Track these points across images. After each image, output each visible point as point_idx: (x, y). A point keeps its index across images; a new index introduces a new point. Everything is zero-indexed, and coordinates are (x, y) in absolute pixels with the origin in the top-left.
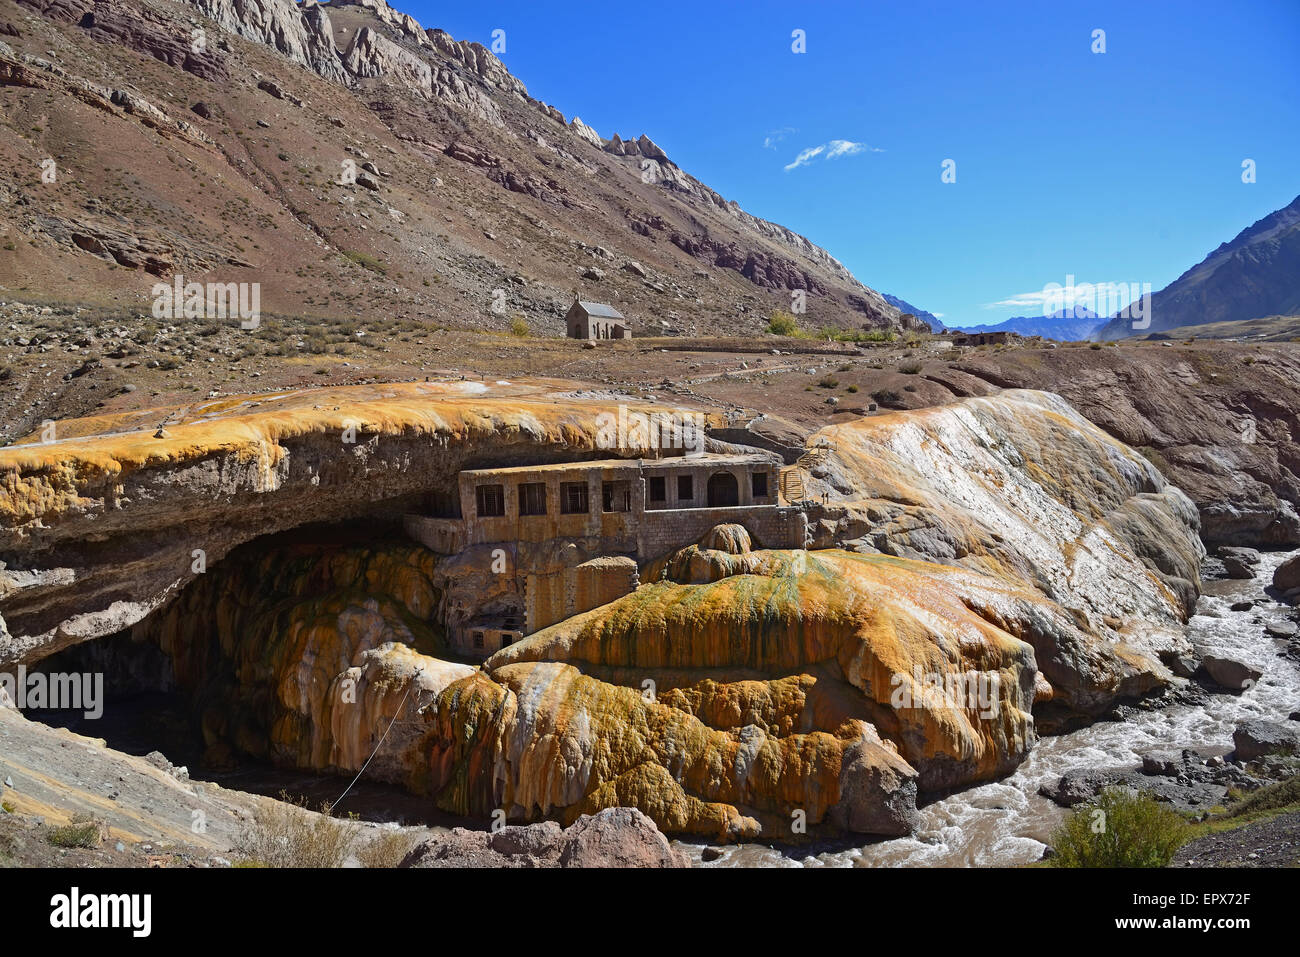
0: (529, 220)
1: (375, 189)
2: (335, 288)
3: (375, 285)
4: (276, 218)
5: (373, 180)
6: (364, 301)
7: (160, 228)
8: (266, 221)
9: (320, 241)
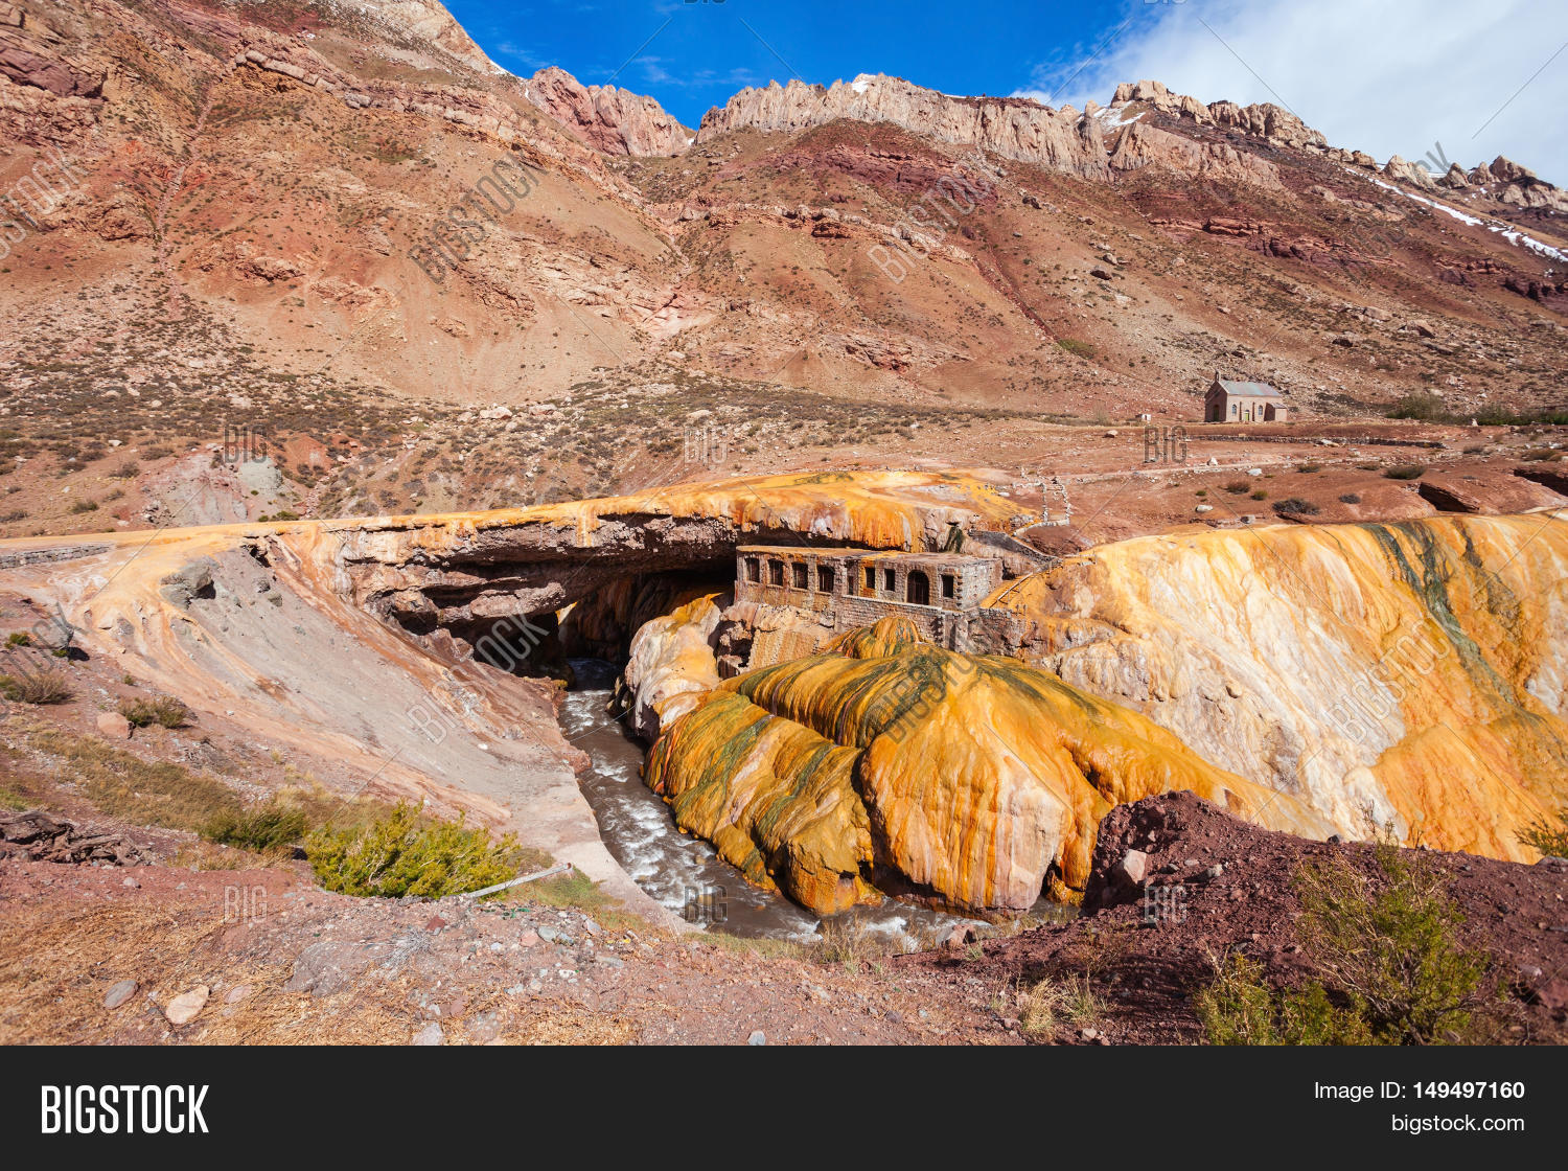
0: (1284, 287)
1: (1107, 279)
2: (1039, 373)
3: (1076, 368)
4: (1008, 318)
5: (1107, 269)
6: (1060, 384)
7: (907, 335)
8: (997, 321)
9: (1038, 332)
